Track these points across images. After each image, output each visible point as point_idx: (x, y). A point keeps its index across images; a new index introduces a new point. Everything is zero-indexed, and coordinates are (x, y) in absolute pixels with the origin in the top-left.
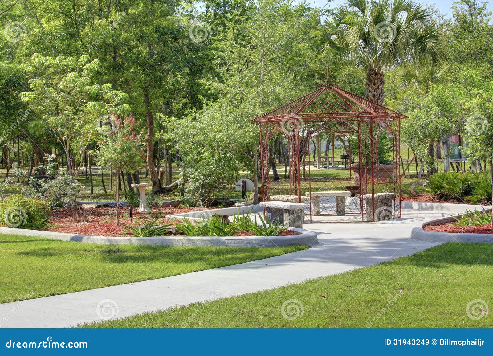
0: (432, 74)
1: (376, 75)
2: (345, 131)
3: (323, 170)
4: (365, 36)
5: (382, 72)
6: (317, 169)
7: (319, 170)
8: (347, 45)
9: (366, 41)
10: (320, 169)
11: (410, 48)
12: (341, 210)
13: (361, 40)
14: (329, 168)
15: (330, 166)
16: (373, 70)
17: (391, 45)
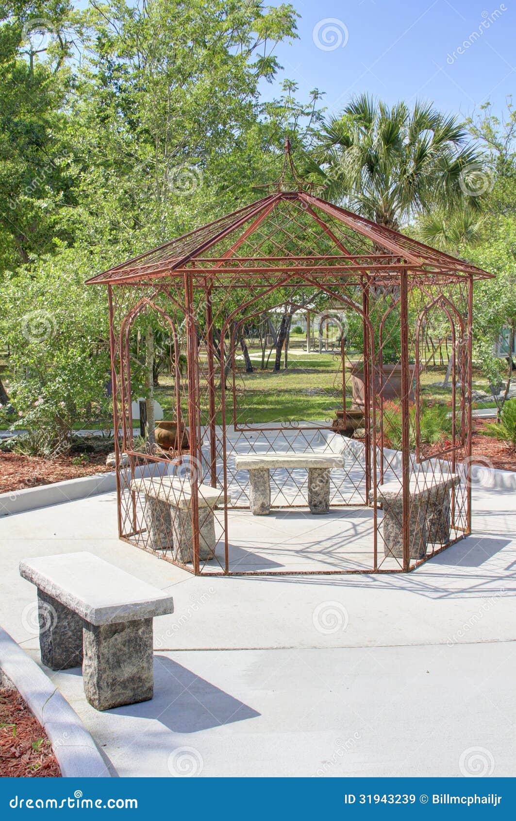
0: (466, 227)
1: (386, 223)
2: (341, 307)
3: (314, 355)
4: (371, 160)
5: (396, 219)
6: (307, 353)
7: (309, 355)
8: (342, 177)
9: (371, 169)
10: (311, 353)
11: (439, 183)
12: (321, 503)
13: (365, 168)
14: (321, 352)
15: (323, 349)
16: (383, 216)
17: (412, 175)
